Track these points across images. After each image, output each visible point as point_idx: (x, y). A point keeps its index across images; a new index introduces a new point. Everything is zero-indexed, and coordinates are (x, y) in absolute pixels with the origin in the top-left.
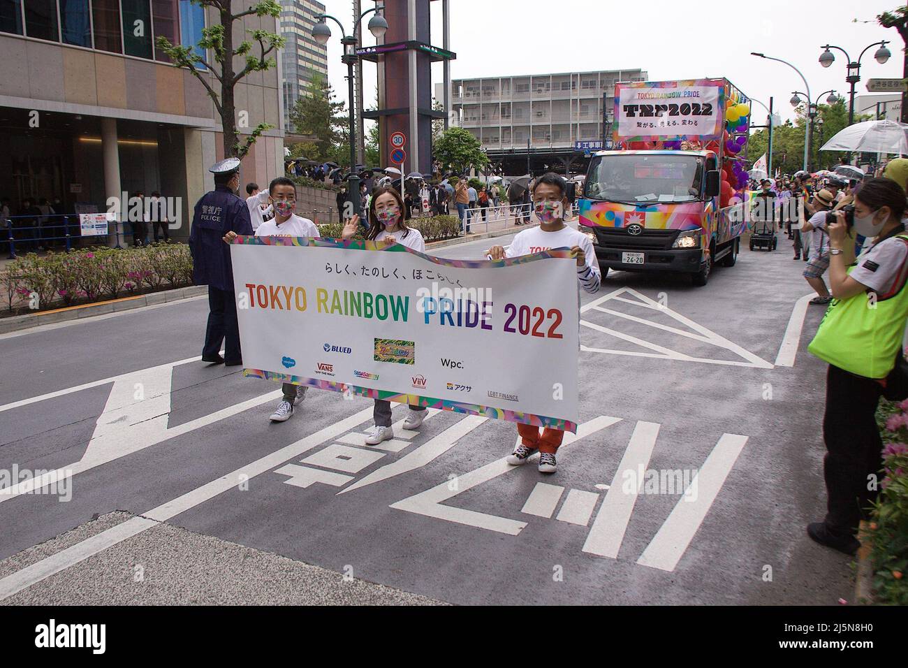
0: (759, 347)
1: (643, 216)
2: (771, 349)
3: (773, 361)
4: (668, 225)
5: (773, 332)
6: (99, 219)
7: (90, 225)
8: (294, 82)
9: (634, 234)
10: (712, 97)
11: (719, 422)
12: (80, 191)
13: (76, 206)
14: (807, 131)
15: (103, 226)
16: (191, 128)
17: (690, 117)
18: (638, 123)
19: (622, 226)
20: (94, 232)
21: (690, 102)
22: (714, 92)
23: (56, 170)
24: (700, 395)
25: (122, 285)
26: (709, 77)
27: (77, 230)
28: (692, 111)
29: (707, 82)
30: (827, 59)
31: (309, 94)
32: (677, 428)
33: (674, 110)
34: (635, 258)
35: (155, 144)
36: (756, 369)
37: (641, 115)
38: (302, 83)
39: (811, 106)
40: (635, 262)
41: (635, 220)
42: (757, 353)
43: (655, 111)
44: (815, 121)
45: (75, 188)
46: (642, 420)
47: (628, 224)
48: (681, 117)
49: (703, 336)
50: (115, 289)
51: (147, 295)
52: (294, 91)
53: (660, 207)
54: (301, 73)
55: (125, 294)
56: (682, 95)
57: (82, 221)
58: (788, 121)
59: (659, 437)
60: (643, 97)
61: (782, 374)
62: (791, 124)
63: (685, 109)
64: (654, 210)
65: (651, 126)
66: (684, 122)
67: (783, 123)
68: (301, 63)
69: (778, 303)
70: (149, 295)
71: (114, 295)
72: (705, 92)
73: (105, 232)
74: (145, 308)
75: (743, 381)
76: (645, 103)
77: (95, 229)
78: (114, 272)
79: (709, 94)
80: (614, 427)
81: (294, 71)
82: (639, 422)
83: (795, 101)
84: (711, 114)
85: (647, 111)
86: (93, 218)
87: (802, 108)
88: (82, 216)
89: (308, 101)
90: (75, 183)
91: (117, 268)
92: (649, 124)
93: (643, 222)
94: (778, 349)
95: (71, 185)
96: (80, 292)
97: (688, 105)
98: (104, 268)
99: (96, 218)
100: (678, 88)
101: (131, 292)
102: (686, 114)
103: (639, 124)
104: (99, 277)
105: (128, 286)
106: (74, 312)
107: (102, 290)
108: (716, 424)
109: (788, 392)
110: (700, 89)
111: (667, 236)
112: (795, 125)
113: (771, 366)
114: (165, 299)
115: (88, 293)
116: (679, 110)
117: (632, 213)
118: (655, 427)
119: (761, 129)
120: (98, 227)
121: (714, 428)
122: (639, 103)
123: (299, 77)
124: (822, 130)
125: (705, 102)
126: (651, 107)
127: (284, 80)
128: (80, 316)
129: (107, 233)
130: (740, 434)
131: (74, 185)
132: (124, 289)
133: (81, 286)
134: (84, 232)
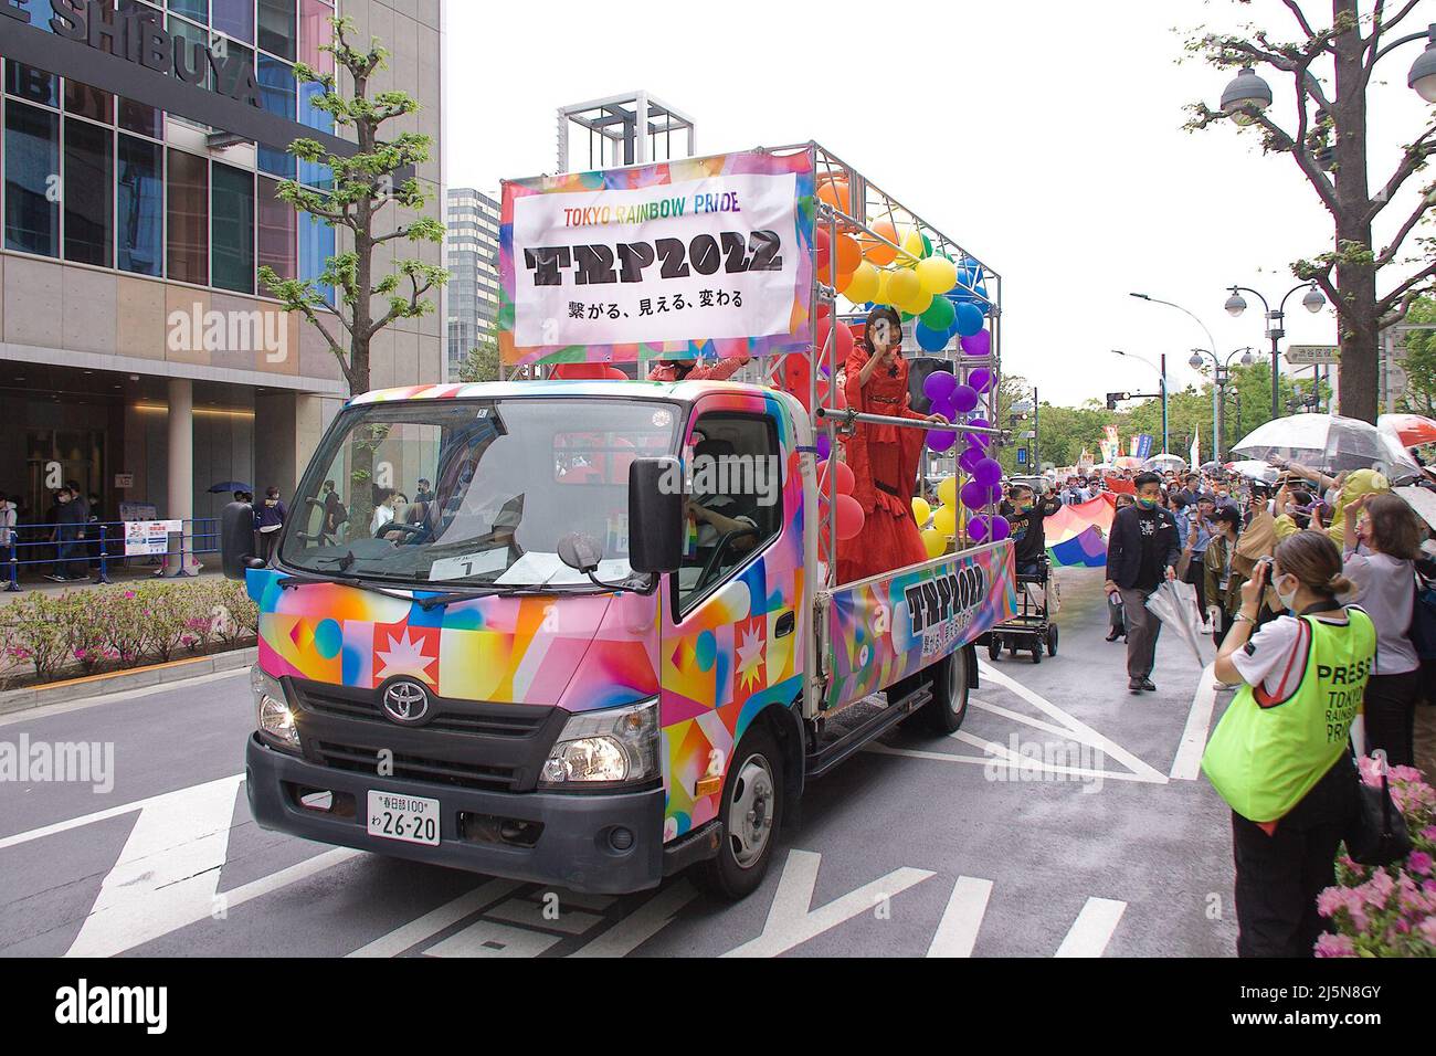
0: (1146, 746)
1: (432, 649)
2: (1165, 751)
3: (1167, 771)
4: (521, 690)
5: (1168, 720)
6: (155, 529)
7: (140, 538)
8: (470, 321)
9: (405, 716)
10: (778, 208)
11: (1083, 876)
12: (131, 485)
13: (121, 507)
14: (1216, 401)
15: (161, 540)
16: (306, 394)
17: (721, 280)
18: (572, 305)
19: (366, 681)
20: (146, 549)
21: (714, 227)
22: (782, 193)
23: (96, 454)
24: (1055, 830)
25: (176, 640)
26: (766, 145)
27: (120, 546)
28: (724, 258)
29: (762, 162)
30: (1236, 306)
31: (492, 340)
32: (1019, 889)
33: (673, 259)
34: (409, 817)
35: (251, 415)
36: (1142, 785)
37: (580, 279)
38: (482, 323)
39: (1218, 370)
40: (408, 836)
41: (405, 660)
42: (1144, 758)
43: (617, 265)
44: (1226, 389)
45: (120, 481)
46: (964, 875)
47: (384, 674)
48: (695, 282)
49: (1064, 727)
50: (165, 647)
51: (215, 656)
52: (470, 335)
53: (490, 605)
54: (482, 308)
55: (182, 653)
56: (689, 207)
57: (128, 532)
58: (1190, 387)
59: (990, 905)
60: (579, 219)
61: (1180, 793)
62: (1194, 391)
63: (706, 255)
64: (470, 620)
65: (614, 312)
66: (706, 298)
67: (1184, 389)
68: (482, 294)
69: (1176, 672)
70: (220, 655)
71: (164, 656)
72: (756, 192)
73: (163, 549)
74: (210, 678)
75: (1119, 805)
76: (588, 238)
77: (147, 545)
78: (165, 619)
79: (768, 200)
80: (921, 887)
81: (471, 305)
82: (960, 877)
83: (1195, 362)
84: (777, 264)
85: (594, 265)
86: (145, 527)
87: (1208, 369)
88: (128, 525)
89: (488, 351)
90: (123, 473)
91: (171, 612)
92: (606, 309)
93: (433, 670)
94: (1175, 750)
95: (117, 475)
96: (108, 651)
97: (710, 239)
98: (151, 613)
99: (151, 528)
100: (674, 184)
101: (193, 651)
102: (708, 268)
103: (576, 310)
104: (142, 628)
105: (185, 641)
106: (95, 684)
107: (144, 648)
108: (1077, 881)
109: (1190, 824)
110: (739, 183)
111: (521, 733)
112: (1200, 393)
113: (1164, 780)
114: (245, 661)
115: (122, 653)
116: (687, 260)
117: (396, 630)
118: (985, 887)
119: (1153, 399)
120: (152, 541)
121: (1074, 887)
122: (572, 240)
123: (478, 314)
124: (1239, 400)
125: (757, 227)
126: (604, 250)
127: (451, 319)
128: (105, 691)
129: (165, 551)
130: (1115, 898)
131: (121, 476)
132: (181, 645)
133: (113, 642)
134: (130, 550)
